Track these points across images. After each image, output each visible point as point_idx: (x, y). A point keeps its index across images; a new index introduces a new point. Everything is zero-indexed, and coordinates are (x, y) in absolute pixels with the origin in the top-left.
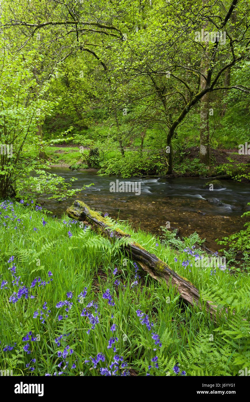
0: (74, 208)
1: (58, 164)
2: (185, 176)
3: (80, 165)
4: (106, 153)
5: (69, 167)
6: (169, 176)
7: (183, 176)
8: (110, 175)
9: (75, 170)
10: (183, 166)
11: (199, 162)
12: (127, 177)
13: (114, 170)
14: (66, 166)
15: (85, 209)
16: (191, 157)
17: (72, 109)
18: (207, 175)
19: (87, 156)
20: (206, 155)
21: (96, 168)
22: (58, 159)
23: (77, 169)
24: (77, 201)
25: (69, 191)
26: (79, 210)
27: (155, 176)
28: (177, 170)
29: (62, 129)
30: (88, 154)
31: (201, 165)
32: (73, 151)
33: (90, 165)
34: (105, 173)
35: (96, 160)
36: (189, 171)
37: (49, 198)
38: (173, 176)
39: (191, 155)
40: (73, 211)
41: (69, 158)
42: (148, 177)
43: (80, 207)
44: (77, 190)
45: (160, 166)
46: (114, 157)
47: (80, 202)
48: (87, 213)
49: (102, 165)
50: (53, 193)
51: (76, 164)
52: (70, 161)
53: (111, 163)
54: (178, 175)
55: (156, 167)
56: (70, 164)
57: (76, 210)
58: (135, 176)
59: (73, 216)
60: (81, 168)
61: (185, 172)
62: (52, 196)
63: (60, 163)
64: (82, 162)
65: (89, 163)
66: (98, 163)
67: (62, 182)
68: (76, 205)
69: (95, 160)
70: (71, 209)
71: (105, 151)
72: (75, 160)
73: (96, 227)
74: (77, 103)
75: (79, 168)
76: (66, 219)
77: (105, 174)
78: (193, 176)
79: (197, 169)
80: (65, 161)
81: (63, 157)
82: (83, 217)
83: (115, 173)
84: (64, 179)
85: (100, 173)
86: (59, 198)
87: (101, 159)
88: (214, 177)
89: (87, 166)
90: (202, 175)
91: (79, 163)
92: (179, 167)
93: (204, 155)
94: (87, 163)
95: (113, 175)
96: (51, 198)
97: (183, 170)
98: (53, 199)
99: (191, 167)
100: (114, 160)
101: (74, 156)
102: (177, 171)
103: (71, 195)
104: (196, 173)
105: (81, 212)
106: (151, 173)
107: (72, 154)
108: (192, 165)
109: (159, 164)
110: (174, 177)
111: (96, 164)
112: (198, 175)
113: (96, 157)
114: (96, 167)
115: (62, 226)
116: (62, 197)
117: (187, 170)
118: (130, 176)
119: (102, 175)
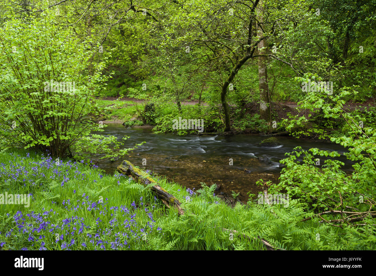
0: (123, 166)
1: (111, 121)
2: (245, 132)
3: (135, 122)
4: (162, 109)
5: (123, 123)
6: (227, 134)
7: (242, 133)
8: (165, 132)
9: (129, 127)
10: (243, 123)
11: (260, 118)
12: (183, 134)
13: (170, 127)
14: (120, 122)
15: (130, 166)
16: (252, 112)
17: (127, 59)
18: (268, 131)
19: (142, 112)
20: (267, 110)
21: (152, 125)
22: (111, 115)
23: (131, 126)
24: (125, 161)
25: (121, 150)
26: (126, 167)
27: (213, 133)
28: (237, 126)
29: (116, 80)
30: (143, 109)
31: (261, 121)
32: (127, 105)
33: (145, 121)
34: (160, 130)
35: (152, 116)
36: (249, 127)
37: (102, 158)
38: (232, 133)
39: (252, 110)
40: (122, 168)
41: (123, 113)
42: (205, 134)
43: (127, 165)
44: (129, 149)
45: (218, 122)
46: (170, 113)
47: (127, 162)
48: (131, 170)
49: (157, 121)
50: (105, 152)
51: (130, 120)
52: (124, 117)
53: (167, 119)
54: (237, 131)
55: (215, 123)
56: (124, 120)
57: (124, 167)
58: (192, 134)
59: (121, 172)
60: (135, 125)
61: (245, 129)
62: (105, 156)
63: (113, 119)
64: (136, 118)
65: (144, 119)
66: (154, 119)
67: (114, 142)
68: (124, 164)
69: (150, 116)
70: (120, 167)
71: (162, 106)
72: (129, 115)
73: (137, 179)
74: (133, 53)
75: (133, 124)
76: (117, 174)
77: (161, 132)
78: (253, 133)
79: (257, 126)
80: (119, 117)
81: (116, 112)
82: (129, 173)
83: (171, 131)
84: (116, 137)
85: (155, 131)
86: (111, 158)
87: (157, 115)
88: (275, 134)
89: (142, 122)
90: (263, 132)
91: (134, 119)
92: (239, 123)
93: (265, 110)
94: (142, 119)
95: (169, 132)
96: (104, 157)
97: (242, 126)
98: (106, 158)
99: (250, 123)
100: (170, 117)
101: (128, 111)
102: (236, 128)
103: (123, 154)
104: (256, 130)
105: (127, 169)
106: (210, 130)
107: (126, 109)
108: (253, 121)
109: (217, 121)
110: (232, 135)
111: (151, 120)
112: (258, 132)
113: (152, 113)
114: (151, 123)
115: (114, 179)
116: (115, 156)
117: (247, 127)
118: (187, 133)
119: (156, 133)
